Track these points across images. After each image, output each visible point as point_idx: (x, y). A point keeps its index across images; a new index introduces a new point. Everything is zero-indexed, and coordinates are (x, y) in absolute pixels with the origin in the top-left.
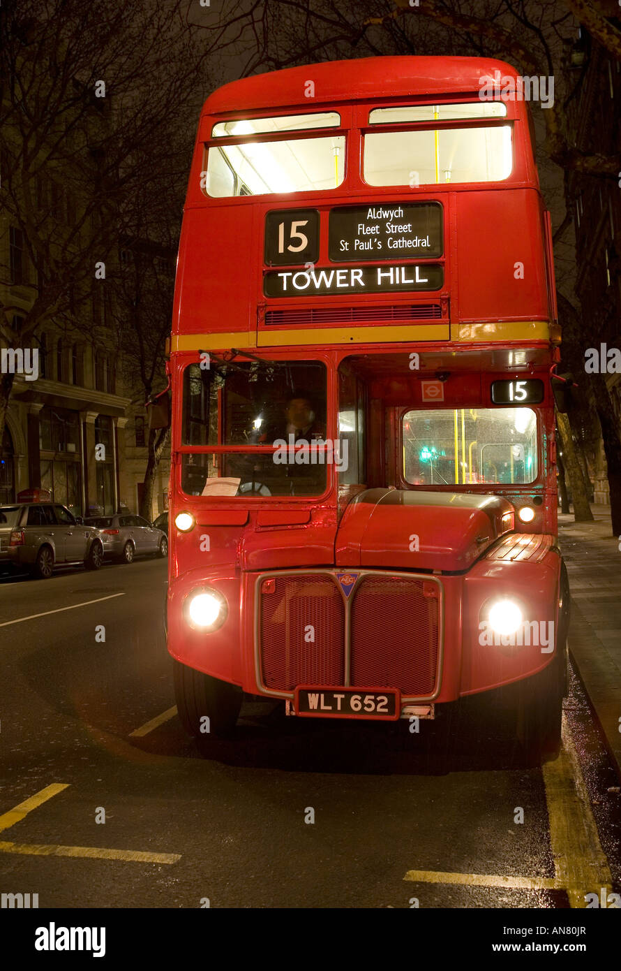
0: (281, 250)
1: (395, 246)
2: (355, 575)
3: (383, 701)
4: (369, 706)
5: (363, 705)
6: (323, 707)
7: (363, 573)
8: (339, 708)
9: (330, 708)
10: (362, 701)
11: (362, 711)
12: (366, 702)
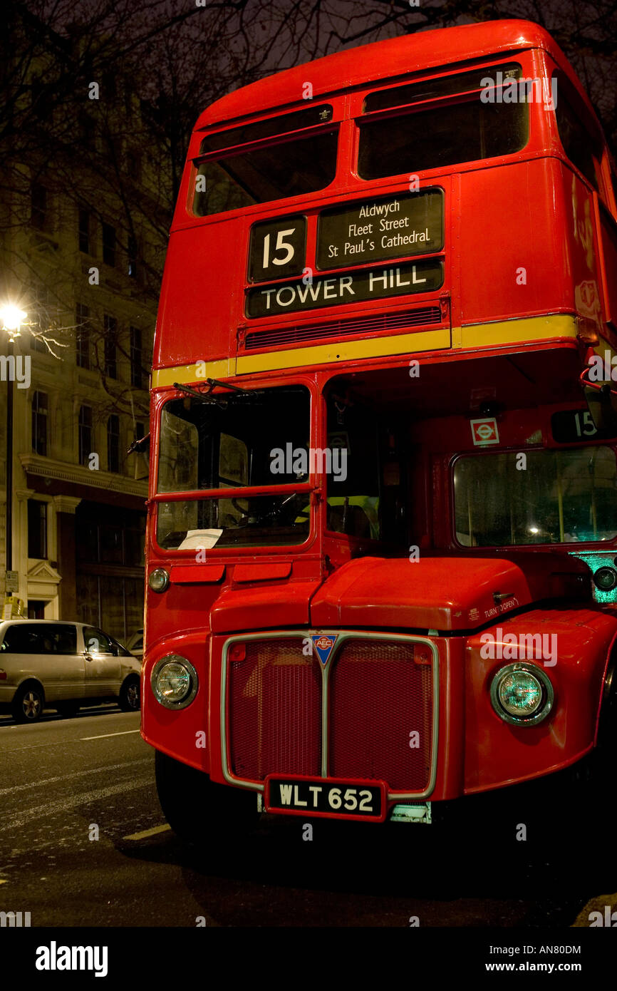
0: (266, 265)
1: (390, 244)
2: (332, 638)
3: (366, 796)
4: (350, 803)
5: (344, 801)
6: (297, 803)
7: (343, 634)
8: (315, 804)
9: (304, 804)
10: (342, 796)
11: (342, 809)
12: (347, 797)
